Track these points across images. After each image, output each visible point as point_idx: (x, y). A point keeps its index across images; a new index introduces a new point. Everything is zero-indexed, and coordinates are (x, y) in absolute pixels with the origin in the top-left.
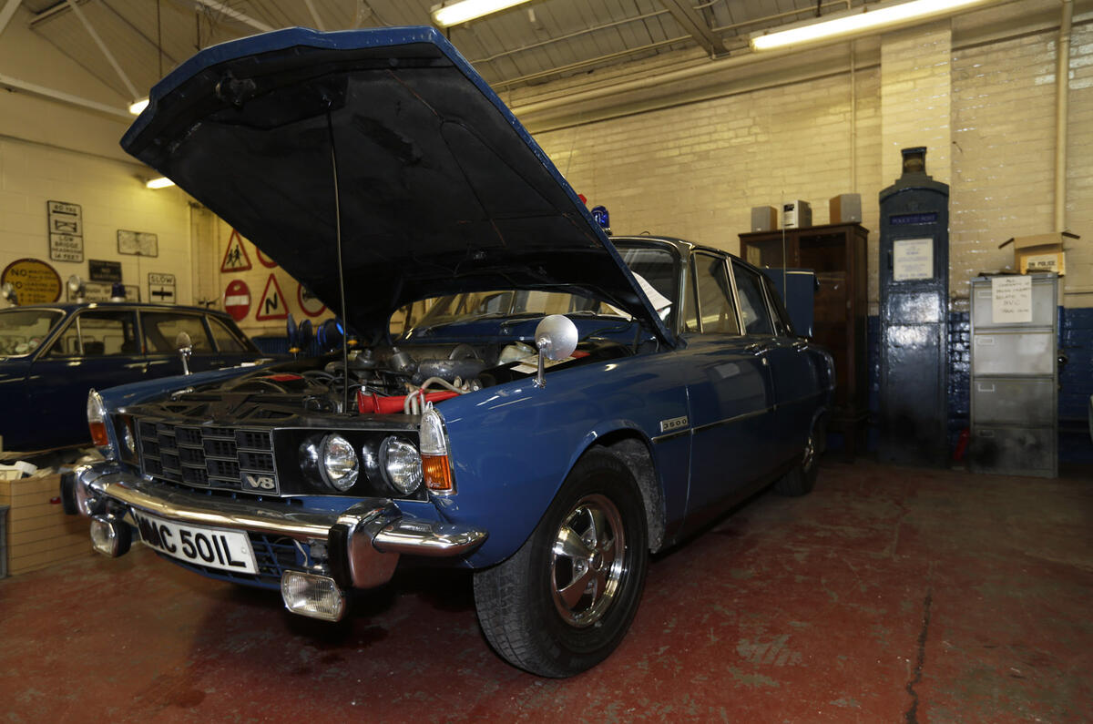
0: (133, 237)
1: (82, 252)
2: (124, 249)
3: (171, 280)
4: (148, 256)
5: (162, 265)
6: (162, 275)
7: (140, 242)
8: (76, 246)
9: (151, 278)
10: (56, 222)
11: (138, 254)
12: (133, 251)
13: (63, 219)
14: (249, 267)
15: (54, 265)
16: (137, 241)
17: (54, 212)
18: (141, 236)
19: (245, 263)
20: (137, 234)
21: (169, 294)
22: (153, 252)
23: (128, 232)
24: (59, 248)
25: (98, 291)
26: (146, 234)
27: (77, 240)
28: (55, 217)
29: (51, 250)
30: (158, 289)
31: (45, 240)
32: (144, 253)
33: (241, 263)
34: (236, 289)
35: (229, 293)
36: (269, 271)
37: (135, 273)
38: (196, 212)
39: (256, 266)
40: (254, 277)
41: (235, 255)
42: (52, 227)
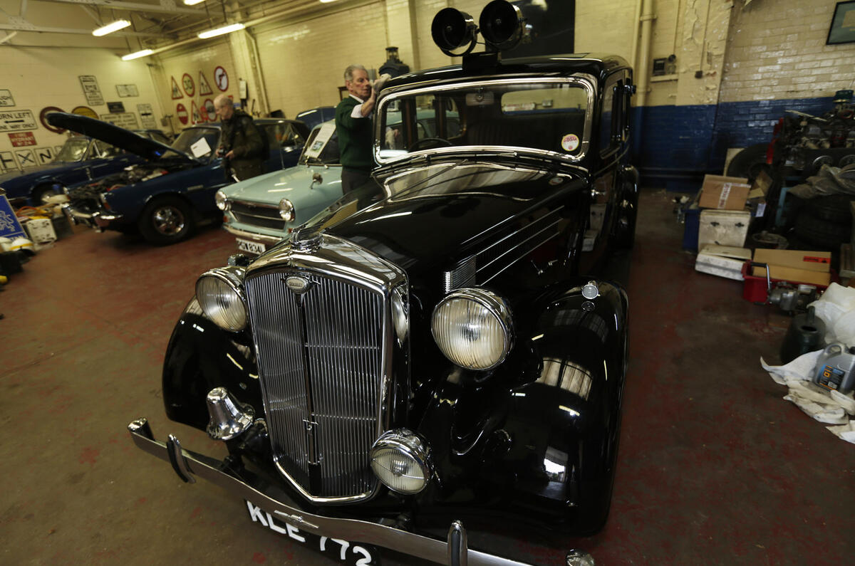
0: (124, 87)
1: (102, 99)
2: (122, 95)
3: (148, 107)
4: (134, 96)
5: (142, 100)
6: (144, 105)
7: (128, 89)
8: (98, 97)
9: (139, 107)
10: (86, 86)
11: (129, 96)
12: (126, 95)
13: (88, 84)
14: (182, 97)
15: (91, 107)
16: (126, 89)
17: (84, 81)
18: (127, 87)
19: (180, 95)
20: (126, 85)
21: (149, 114)
22: (136, 94)
23: (121, 85)
24: (92, 99)
25: (115, 118)
26: (131, 85)
27: (98, 94)
28: (85, 84)
29: (88, 100)
30: (143, 112)
31: (84, 96)
32: (132, 95)
33: (179, 94)
34: (181, 108)
35: (178, 110)
36: (191, 99)
37: (130, 105)
38: (152, 68)
39: (186, 96)
40: (186, 101)
41: (175, 90)
42: (85, 89)
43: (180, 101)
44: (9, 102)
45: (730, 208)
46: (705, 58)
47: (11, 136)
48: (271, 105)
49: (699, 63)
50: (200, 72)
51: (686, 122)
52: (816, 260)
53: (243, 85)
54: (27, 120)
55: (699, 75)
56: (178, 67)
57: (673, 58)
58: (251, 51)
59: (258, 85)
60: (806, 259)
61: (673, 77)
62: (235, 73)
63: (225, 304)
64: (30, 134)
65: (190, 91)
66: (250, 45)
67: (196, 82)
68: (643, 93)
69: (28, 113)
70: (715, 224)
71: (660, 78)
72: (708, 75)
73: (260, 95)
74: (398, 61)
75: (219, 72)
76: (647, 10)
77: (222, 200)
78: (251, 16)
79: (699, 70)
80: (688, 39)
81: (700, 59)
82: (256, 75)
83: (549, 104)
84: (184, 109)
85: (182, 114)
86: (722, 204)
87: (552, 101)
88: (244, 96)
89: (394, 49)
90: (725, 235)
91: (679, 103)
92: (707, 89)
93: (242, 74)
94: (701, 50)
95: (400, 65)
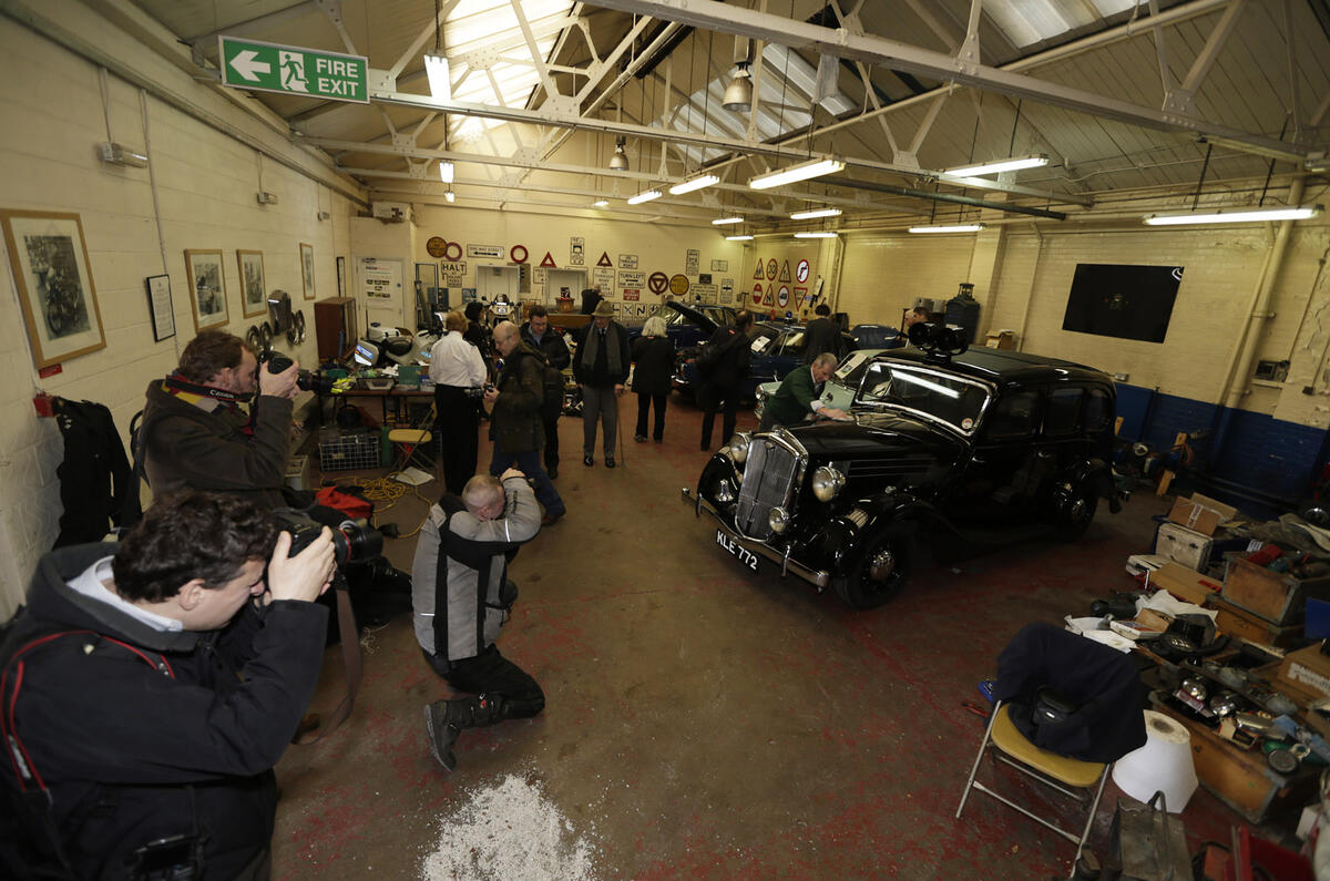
0: (718, 263)
1: (698, 271)
2: (714, 269)
3: (732, 282)
5: (729, 275)
6: (728, 280)
7: (720, 265)
8: (695, 268)
9: (724, 281)
10: (690, 258)
11: (719, 270)
12: (717, 269)
13: (693, 257)
14: (762, 279)
15: (687, 276)
17: (690, 254)
18: (721, 263)
20: (720, 261)
21: (730, 288)
22: (725, 270)
23: (716, 261)
24: (690, 269)
25: (701, 287)
26: (724, 261)
27: (696, 266)
28: (690, 256)
29: (687, 270)
30: (726, 286)
31: (685, 266)
32: (722, 270)
33: (761, 276)
34: (758, 288)
35: (755, 289)
36: (770, 282)
37: (717, 279)
38: (747, 249)
39: (766, 279)
40: (765, 284)
41: (759, 271)
42: (689, 260)
43: (760, 282)
44: (635, 266)
45: (1198, 529)
46: (1321, 375)
47: (626, 291)
48: (840, 306)
49: (1312, 378)
50: (787, 261)
51: (1282, 441)
52: (1208, 585)
53: (819, 282)
54: (640, 281)
55: (1308, 391)
56: (769, 251)
57: (1286, 364)
58: (838, 253)
59: (833, 285)
60: (1202, 582)
61: (1280, 385)
62: (817, 269)
63: (740, 449)
64: (637, 292)
65: (771, 276)
66: (838, 248)
67: (780, 269)
68: (1237, 394)
69: (643, 275)
70: (1171, 538)
71: (1264, 382)
72: (1322, 394)
73: (832, 295)
74: (970, 298)
75: (803, 264)
76: (1261, 306)
77: (760, 392)
78: (849, 223)
79: (1310, 386)
80: (1304, 349)
81: (1314, 374)
82: (834, 276)
83: (1123, 379)
84: (760, 290)
85: (758, 294)
86: (1191, 523)
87: (1127, 376)
88: (817, 293)
89: (970, 286)
90: (1181, 551)
91: (1276, 416)
92: (1317, 409)
93: (822, 272)
94: (1317, 364)
95: (971, 302)
